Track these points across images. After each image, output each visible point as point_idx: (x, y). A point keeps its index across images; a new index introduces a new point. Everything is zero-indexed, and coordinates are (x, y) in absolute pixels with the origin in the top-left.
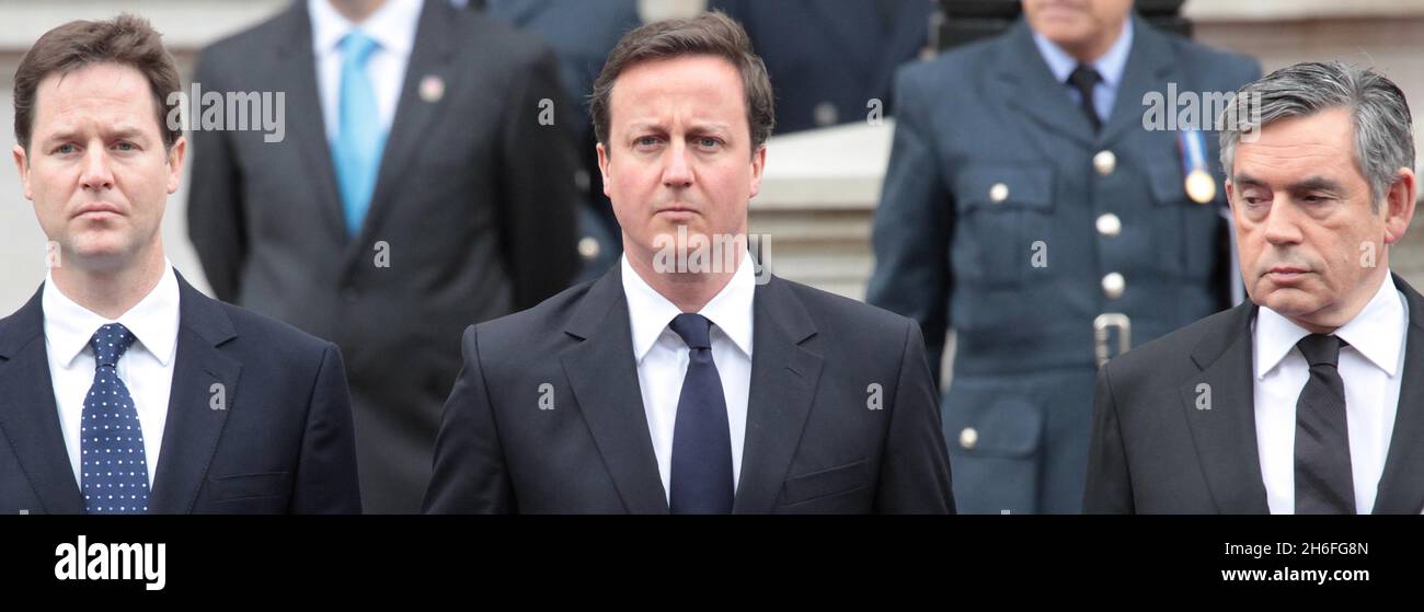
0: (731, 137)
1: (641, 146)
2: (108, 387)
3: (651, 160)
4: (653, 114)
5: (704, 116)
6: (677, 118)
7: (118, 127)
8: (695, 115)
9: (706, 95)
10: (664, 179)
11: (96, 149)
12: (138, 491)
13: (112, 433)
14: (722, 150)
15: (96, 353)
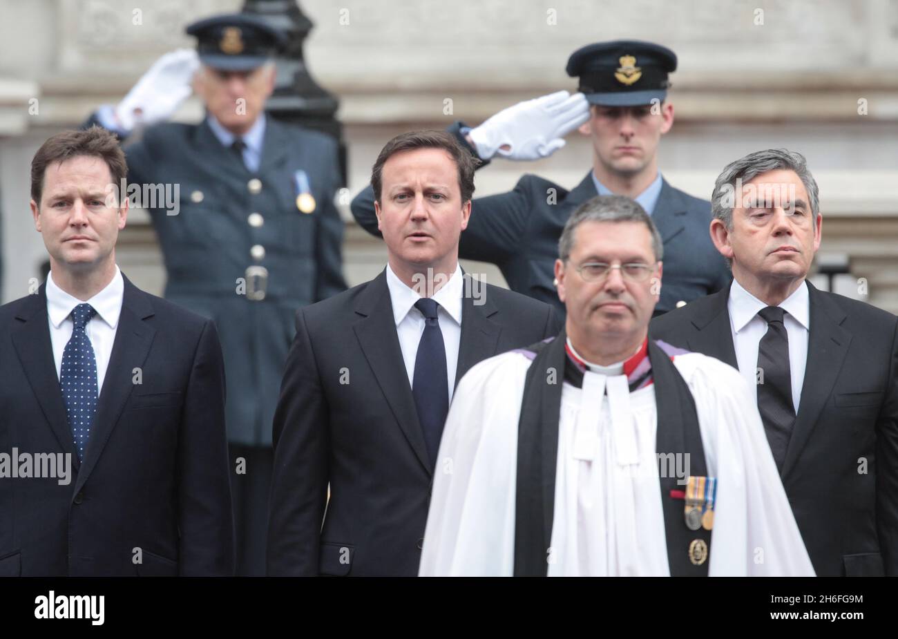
0: (449, 194)
1: (398, 199)
3: (404, 207)
4: (406, 180)
5: (433, 181)
6: (419, 182)
7: (91, 192)
8: (428, 180)
9: (435, 169)
10: (411, 216)
11: (79, 204)
12: (91, 401)
14: (444, 201)
15: (74, 321)
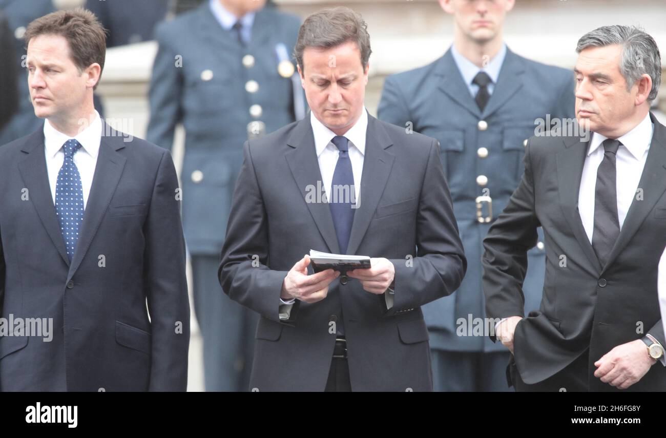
2: (68, 166)
12: (79, 211)
13: (69, 186)
